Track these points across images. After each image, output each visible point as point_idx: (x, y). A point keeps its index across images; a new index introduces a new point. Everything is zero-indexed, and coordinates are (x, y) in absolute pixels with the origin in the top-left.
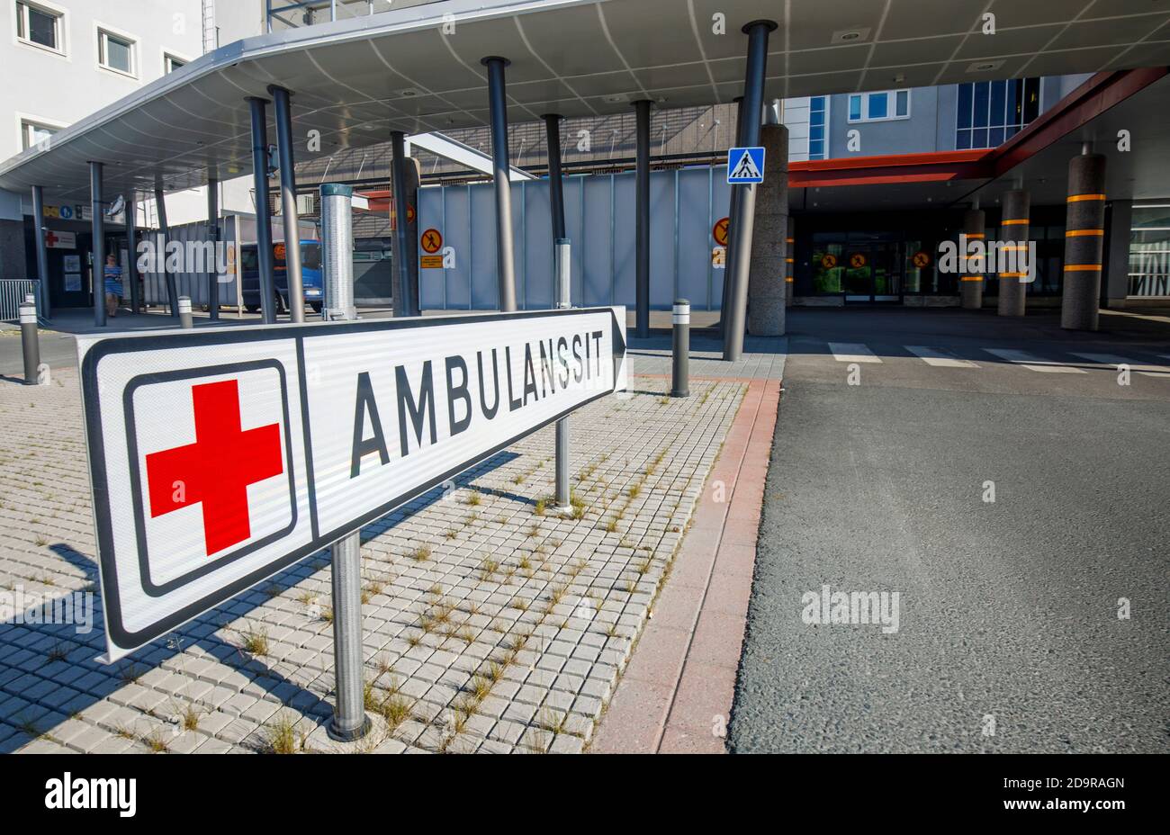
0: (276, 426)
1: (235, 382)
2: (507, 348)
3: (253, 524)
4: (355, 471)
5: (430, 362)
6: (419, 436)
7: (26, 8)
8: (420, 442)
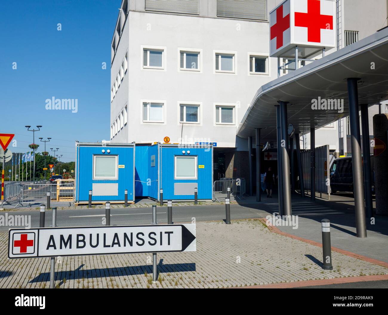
0: (33, 240)
1: (27, 234)
2: (105, 234)
3: (27, 251)
5: (71, 235)
6: (66, 246)
7: (254, 59)
8: (66, 247)
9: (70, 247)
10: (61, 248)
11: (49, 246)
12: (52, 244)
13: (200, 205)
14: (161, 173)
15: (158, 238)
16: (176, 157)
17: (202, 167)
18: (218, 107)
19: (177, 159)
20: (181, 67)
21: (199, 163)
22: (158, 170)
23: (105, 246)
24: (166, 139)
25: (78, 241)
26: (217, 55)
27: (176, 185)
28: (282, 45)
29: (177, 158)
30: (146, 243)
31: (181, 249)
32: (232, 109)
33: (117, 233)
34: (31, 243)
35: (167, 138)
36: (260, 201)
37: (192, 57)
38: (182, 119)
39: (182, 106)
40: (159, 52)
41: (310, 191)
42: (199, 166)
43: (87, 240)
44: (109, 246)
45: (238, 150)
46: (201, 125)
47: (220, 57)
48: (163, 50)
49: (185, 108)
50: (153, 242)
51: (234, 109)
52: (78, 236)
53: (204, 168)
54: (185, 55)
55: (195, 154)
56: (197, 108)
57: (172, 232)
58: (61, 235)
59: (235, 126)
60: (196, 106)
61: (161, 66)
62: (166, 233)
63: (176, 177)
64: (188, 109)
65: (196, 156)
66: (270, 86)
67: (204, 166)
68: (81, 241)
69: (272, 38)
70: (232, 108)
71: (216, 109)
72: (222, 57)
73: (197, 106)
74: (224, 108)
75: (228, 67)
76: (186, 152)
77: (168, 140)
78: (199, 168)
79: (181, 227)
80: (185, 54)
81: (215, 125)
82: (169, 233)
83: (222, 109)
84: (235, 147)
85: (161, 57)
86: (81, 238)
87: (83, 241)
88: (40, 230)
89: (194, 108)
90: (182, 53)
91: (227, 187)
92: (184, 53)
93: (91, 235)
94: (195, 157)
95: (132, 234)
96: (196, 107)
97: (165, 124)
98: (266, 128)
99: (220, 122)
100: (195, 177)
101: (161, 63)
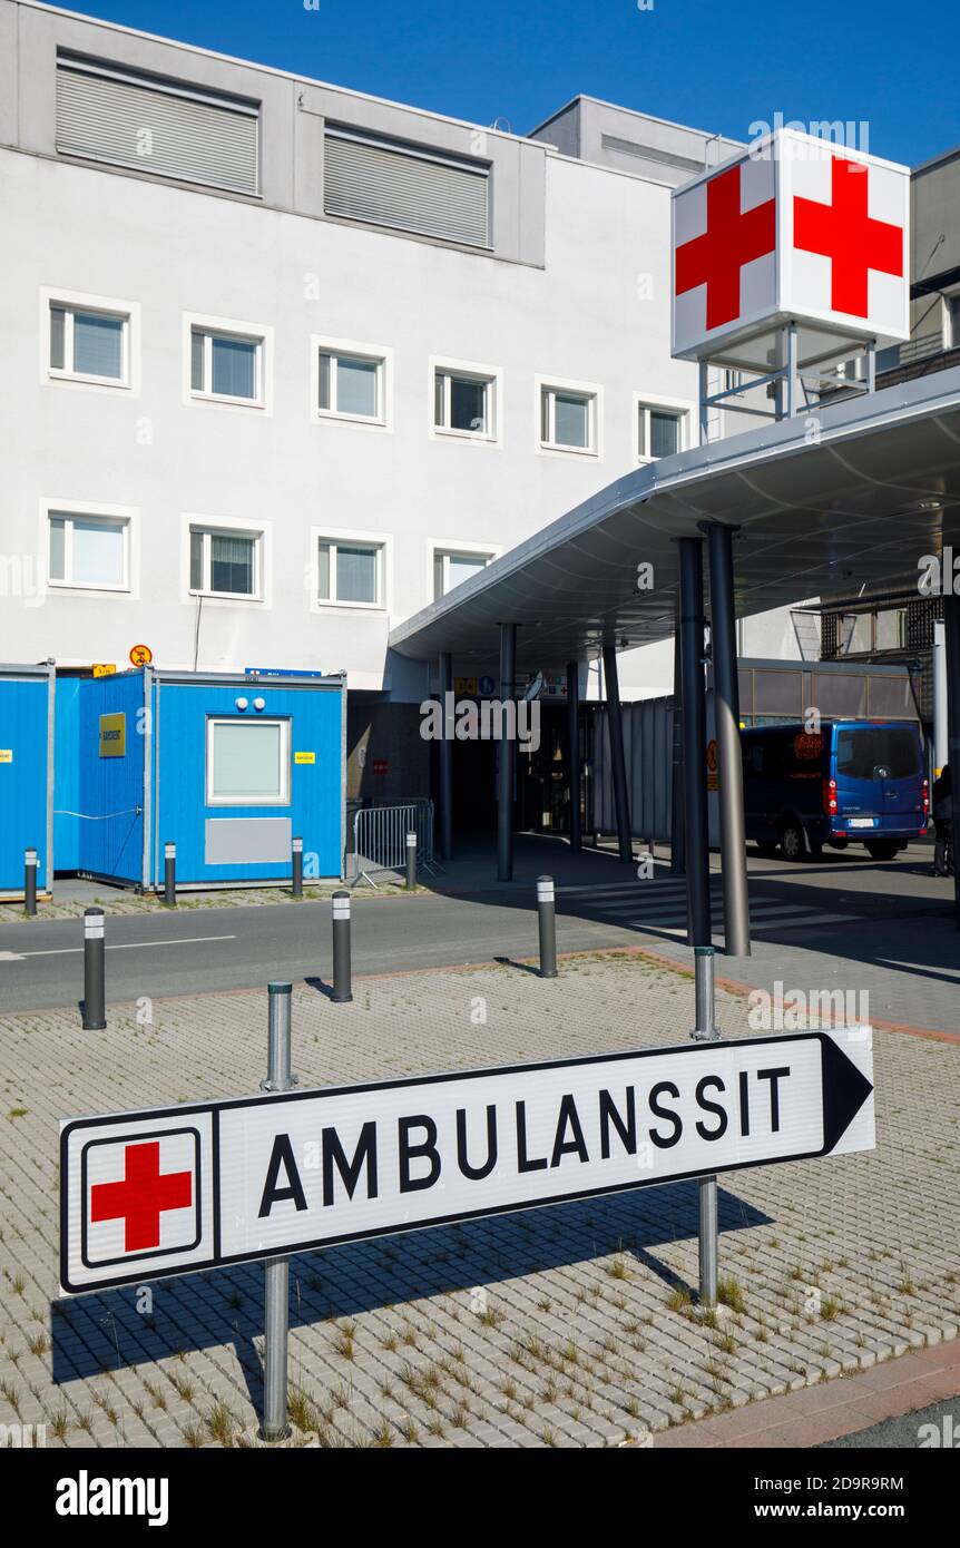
0: (189, 1174)
1: (157, 1144)
2: (520, 1106)
3: (162, 1237)
4: (265, 1211)
5: (374, 1123)
6: (350, 1189)
7: (448, 381)
8: (351, 1195)
9: (372, 1192)
10: (328, 1199)
11: (271, 1195)
12: (283, 1182)
13: (315, 900)
14: (158, 781)
15: (729, 1100)
16: (211, 722)
17: (307, 758)
18: (326, 543)
19: (219, 727)
20: (193, 387)
21: (297, 744)
22: (144, 770)
23: (525, 1165)
24: (140, 654)
25: (406, 1153)
26: (325, 355)
27: (212, 825)
28: (735, 314)
29: (215, 724)
30: (689, 1130)
31: (819, 1146)
32: (372, 553)
33: (571, 1096)
34: (178, 1191)
35: (140, 650)
36: (510, 879)
37: (232, 351)
38: (196, 582)
39: (197, 533)
40: (112, 322)
41: (616, 838)
42: (297, 754)
43: (446, 1146)
44: (541, 1164)
45: (393, 699)
46: (268, 605)
47: (333, 362)
48: (127, 317)
49: (207, 539)
50: (712, 1122)
51: (379, 553)
52: (406, 1124)
53: (313, 761)
54: (208, 341)
55: (283, 711)
56: (250, 543)
57: (785, 1072)
58: (324, 1130)
59: (382, 614)
60: (248, 537)
61: (117, 374)
62: (762, 1074)
63: (213, 799)
64: (218, 543)
65: (286, 718)
66: (699, 464)
67: (313, 754)
68: (418, 1151)
69: (683, 283)
70: (370, 548)
71: (320, 550)
72: (341, 364)
73: (252, 537)
74: (346, 549)
75: (361, 404)
76: (250, 701)
77: (146, 657)
78: (297, 761)
79: (817, 1043)
80: (210, 339)
81: (315, 609)
82: (773, 1075)
83: (340, 550)
84: (380, 688)
85: (118, 341)
86: (418, 1136)
87: (428, 1149)
88: (221, 1112)
89: (237, 541)
90: (198, 333)
91: (406, 833)
92: (203, 335)
93: (461, 1115)
94: (284, 725)
95: (630, 1091)
96: (244, 541)
97: (135, 595)
98: (539, 624)
99: (333, 600)
100: (283, 798)
101: (118, 364)
